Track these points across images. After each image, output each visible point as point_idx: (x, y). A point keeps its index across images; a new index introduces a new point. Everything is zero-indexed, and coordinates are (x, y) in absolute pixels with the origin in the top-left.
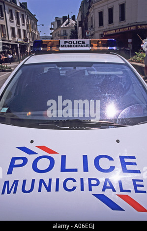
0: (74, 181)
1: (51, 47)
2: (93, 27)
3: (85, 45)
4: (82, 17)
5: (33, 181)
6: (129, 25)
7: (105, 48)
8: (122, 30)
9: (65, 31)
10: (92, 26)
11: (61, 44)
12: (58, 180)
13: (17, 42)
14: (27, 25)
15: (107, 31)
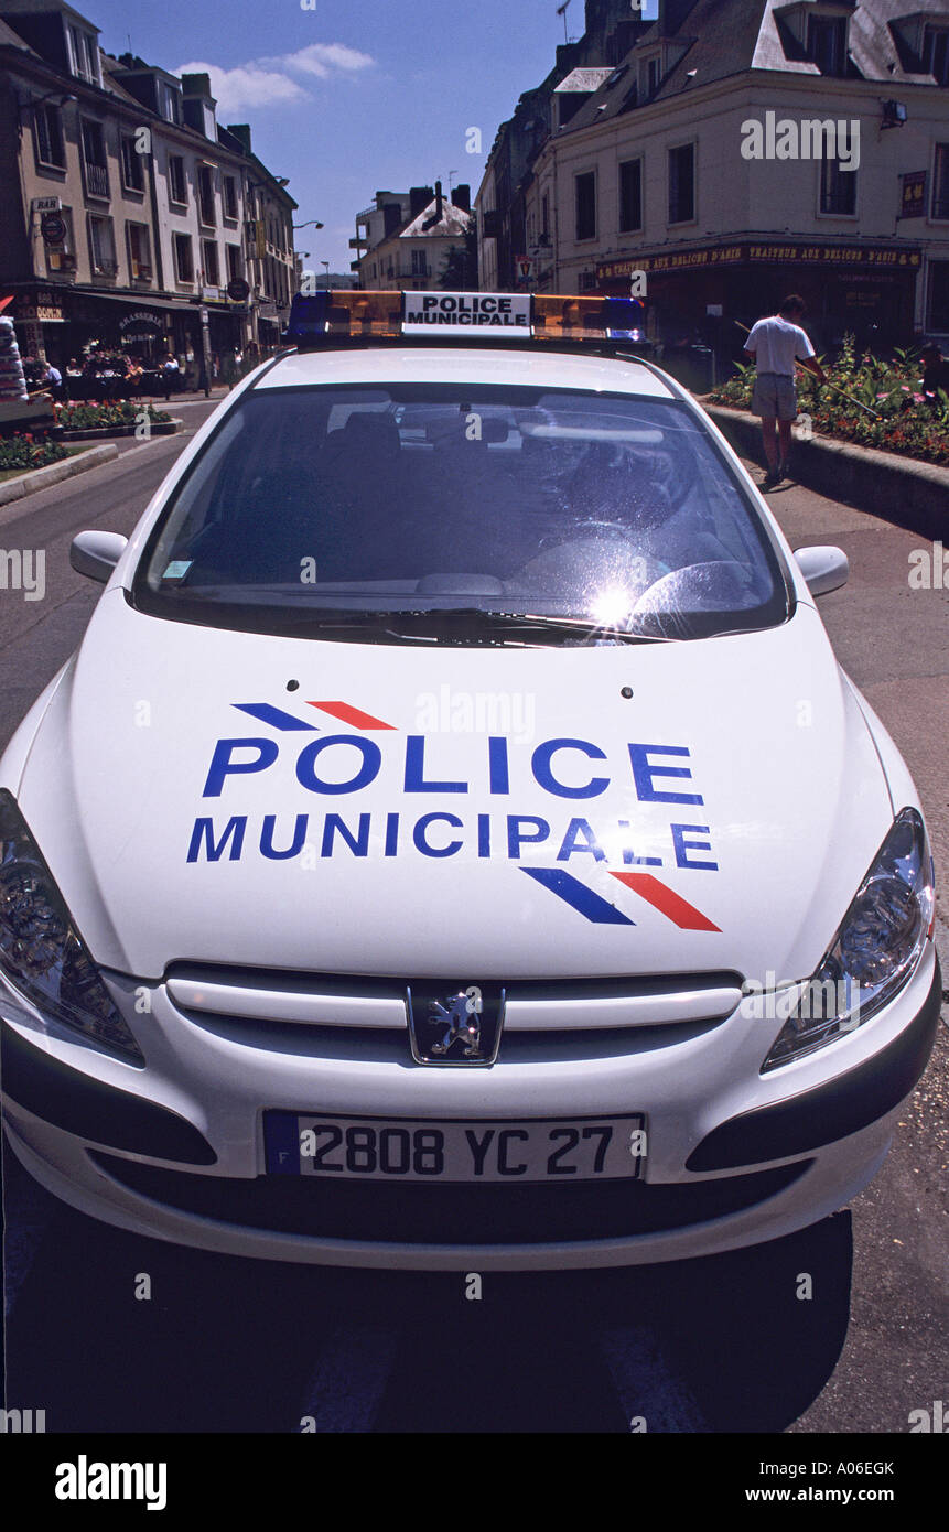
0: (455, 822)
1: (366, 320)
2: (552, 241)
3: (512, 318)
4: (502, 192)
5: (302, 821)
6: (712, 243)
7: (596, 334)
8: (679, 261)
9: (419, 256)
10: (544, 239)
11: (408, 311)
12: (393, 820)
13: (197, 300)
14: (247, 225)
15: (611, 264)
